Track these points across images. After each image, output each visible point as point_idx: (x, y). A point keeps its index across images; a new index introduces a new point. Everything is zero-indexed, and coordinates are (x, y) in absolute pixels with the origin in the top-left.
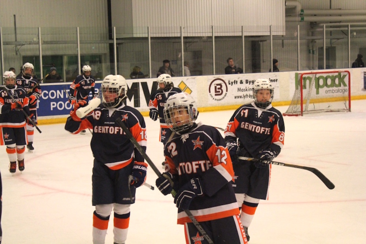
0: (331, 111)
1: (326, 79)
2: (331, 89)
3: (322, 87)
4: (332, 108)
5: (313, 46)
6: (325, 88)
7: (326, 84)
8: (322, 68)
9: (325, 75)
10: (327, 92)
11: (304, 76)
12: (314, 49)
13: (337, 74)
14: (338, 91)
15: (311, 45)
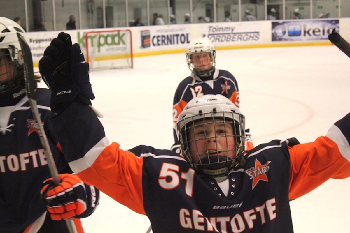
0: (115, 68)
1: (106, 38)
2: (111, 47)
3: (103, 45)
4: (116, 65)
5: (92, 6)
6: (106, 47)
7: (106, 43)
8: (102, 27)
9: (105, 34)
10: (107, 50)
11: (89, 35)
12: (93, 9)
13: (116, 33)
14: (118, 49)
15: (90, 4)
